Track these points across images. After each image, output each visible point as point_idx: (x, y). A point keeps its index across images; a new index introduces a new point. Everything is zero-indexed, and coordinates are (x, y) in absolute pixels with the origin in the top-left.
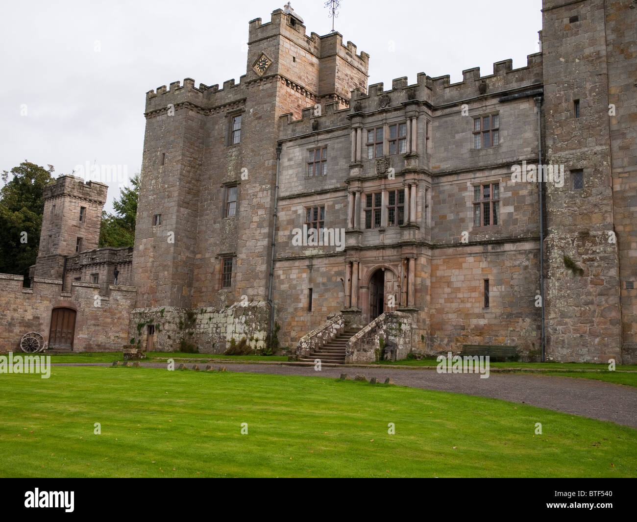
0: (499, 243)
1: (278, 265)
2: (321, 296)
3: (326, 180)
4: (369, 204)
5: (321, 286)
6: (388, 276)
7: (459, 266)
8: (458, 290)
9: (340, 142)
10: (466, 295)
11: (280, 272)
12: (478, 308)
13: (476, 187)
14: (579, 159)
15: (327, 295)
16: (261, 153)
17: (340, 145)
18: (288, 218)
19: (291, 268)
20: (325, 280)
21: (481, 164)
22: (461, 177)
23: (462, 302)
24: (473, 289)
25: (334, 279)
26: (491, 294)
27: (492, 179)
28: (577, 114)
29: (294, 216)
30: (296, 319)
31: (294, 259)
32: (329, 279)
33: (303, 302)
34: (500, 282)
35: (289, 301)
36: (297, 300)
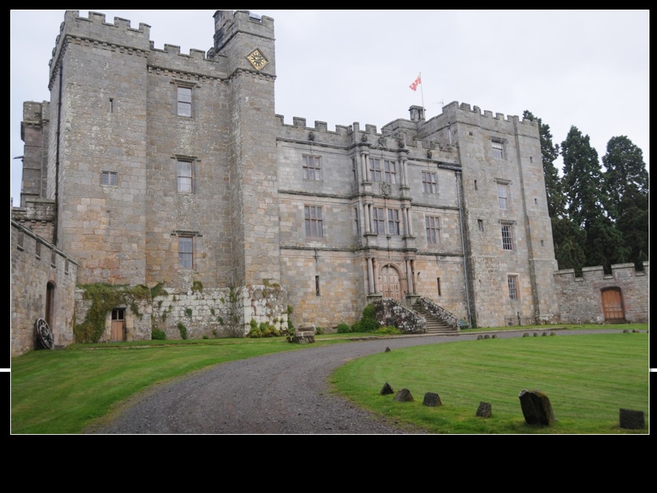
0: (444, 255)
2: (328, 283)
3: (322, 186)
5: (327, 274)
7: (424, 268)
8: (425, 283)
9: (333, 158)
10: (429, 287)
11: (286, 259)
12: (436, 296)
13: (427, 218)
15: (334, 282)
16: (263, 144)
17: (333, 160)
18: (289, 211)
19: (297, 257)
20: (330, 270)
21: (430, 203)
22: (420, 208)
23: (428, 291)
24: (432, 284)
25: (338, 269)
26: (442, 287)
28: (476, 188)
29: (294, 211)
30: (307, 302)
31: (299, 249)
32: (334, 269)
33: (312, 288)
34: (446, 280)
35: (298, 286)
36: (305, 285)
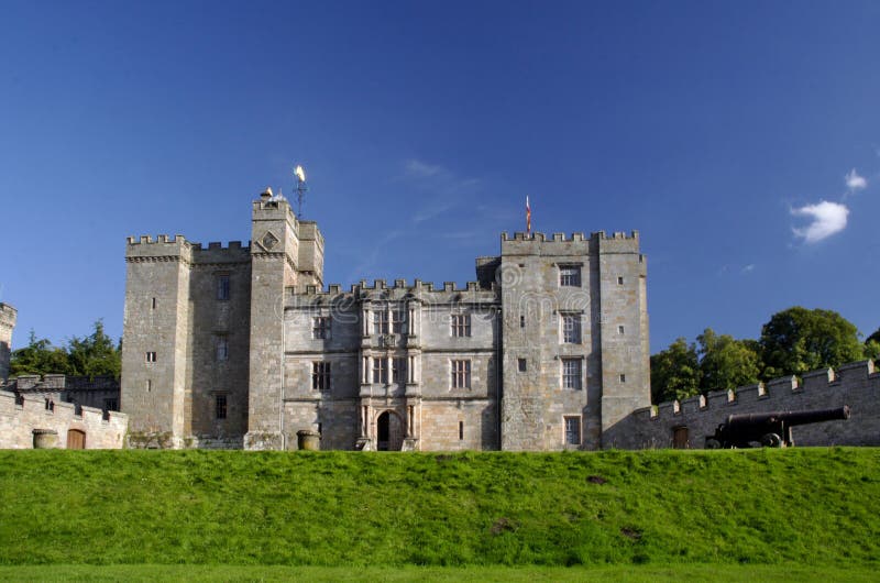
0: (470, 399)
1: (288, 404)
3: (331, 343)
4: (376, 365)
6: (392, 417)
7: (442, 412)
8: (441, 428)
10: (447, 431)
11: (291, 409)
12: (456, 440)
13: (454, 363)
14: (524, 353)
15: (336, 428)
18: (296, 368)
19: (301, 407)
21: (457, 348)
22: (444, 354)
23: (444, 435)
24: (452, 428)
26: (464, 431)
27: (466, 358)
28: (523, 325)
29: (303, 368)
31: (305, 401)
34: (471, 424)
